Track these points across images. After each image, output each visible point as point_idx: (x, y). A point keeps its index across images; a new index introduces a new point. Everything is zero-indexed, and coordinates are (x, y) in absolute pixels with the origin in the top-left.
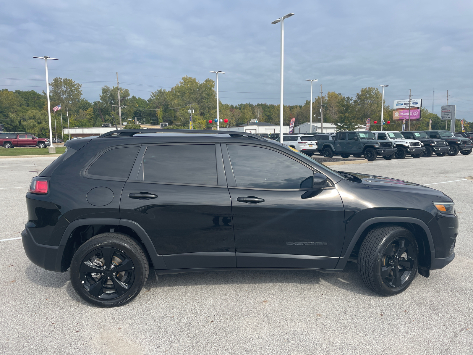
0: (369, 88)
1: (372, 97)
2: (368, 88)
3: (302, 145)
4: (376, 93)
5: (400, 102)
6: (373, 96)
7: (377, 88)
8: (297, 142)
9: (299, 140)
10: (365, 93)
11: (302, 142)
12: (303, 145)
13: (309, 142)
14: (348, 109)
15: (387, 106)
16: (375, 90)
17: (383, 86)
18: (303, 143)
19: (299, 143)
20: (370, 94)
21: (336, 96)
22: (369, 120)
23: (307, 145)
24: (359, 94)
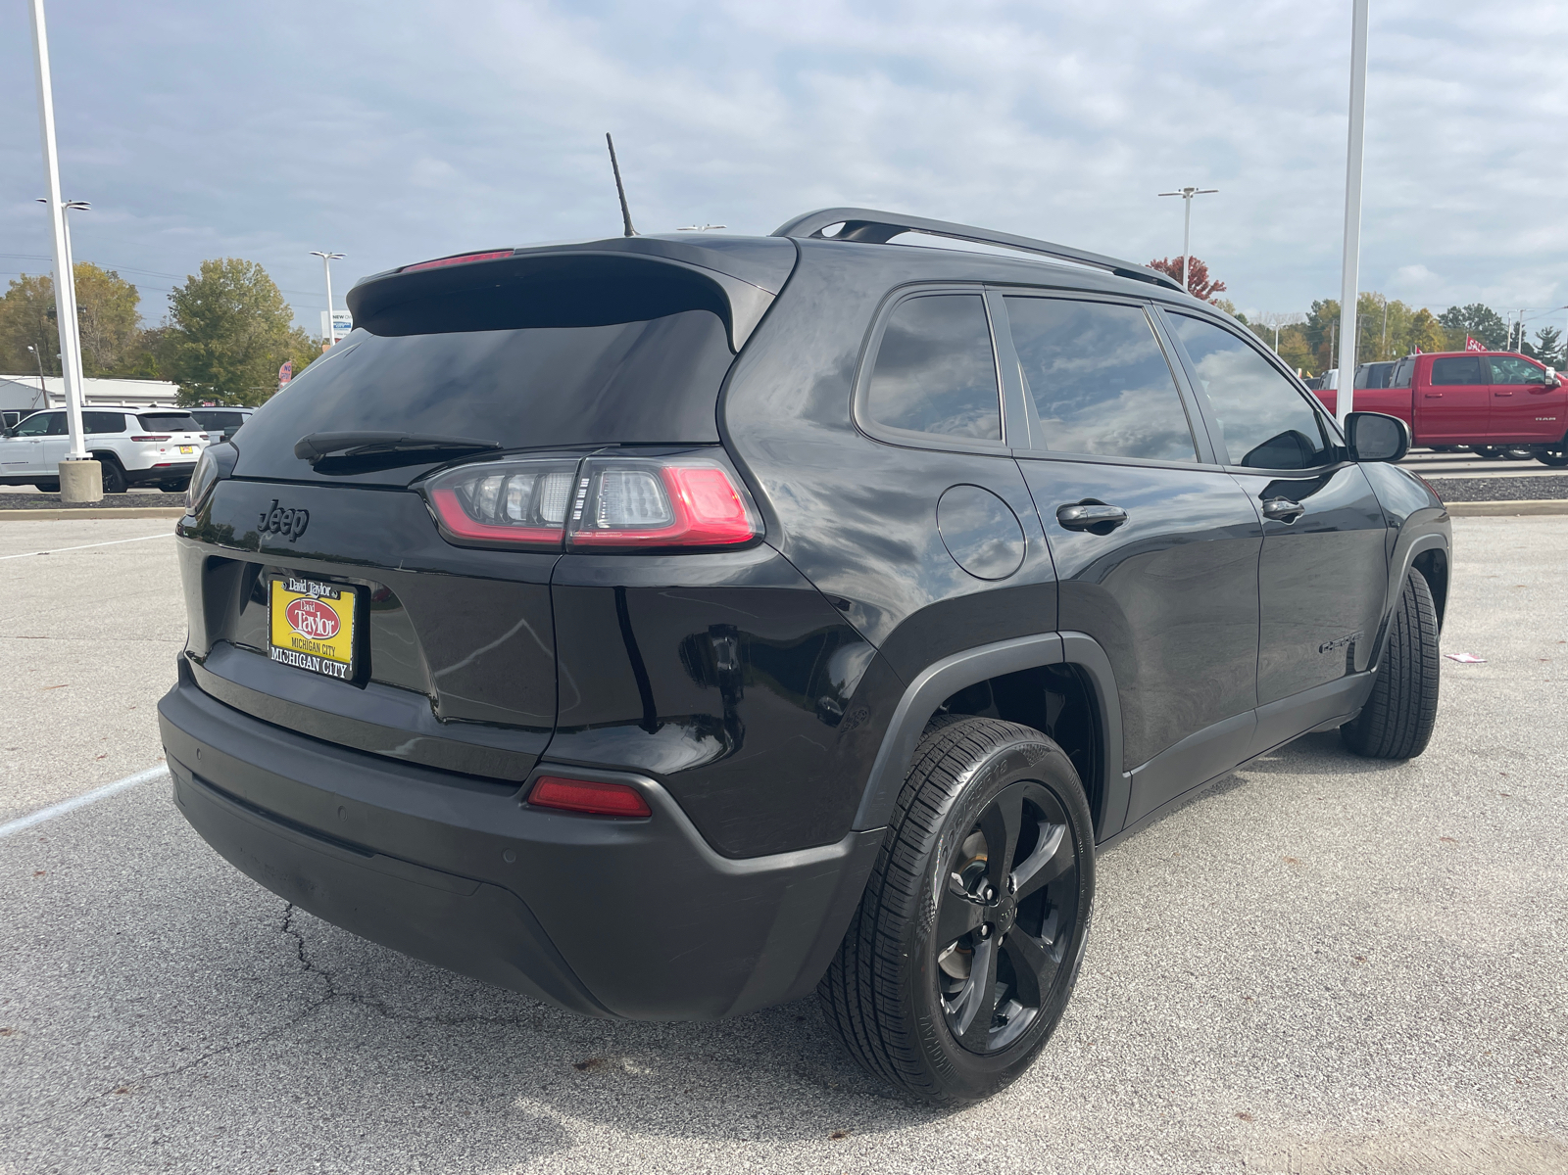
0: (230, 262)
1: (245, 294)
2: (225, 261)
3: (149, 448)
4: (257, 282)
5: (342, 317)
6: (250, 290)
7: (258, 265)
8: (127, 434)
9: (134, 427)
10: (219, 278)
11: (148, 434)
12: (155, 448)
13: (178, 437)
14: (216, 326)
15: (296, 329)
16: (253, 270)
17: (326, 256)
18: (154, 438)
19: (133, 438)
20: (236, 281)
21: (103, 281)
22: (286, 368)
23: (169, 447)
24: (197, 278)
